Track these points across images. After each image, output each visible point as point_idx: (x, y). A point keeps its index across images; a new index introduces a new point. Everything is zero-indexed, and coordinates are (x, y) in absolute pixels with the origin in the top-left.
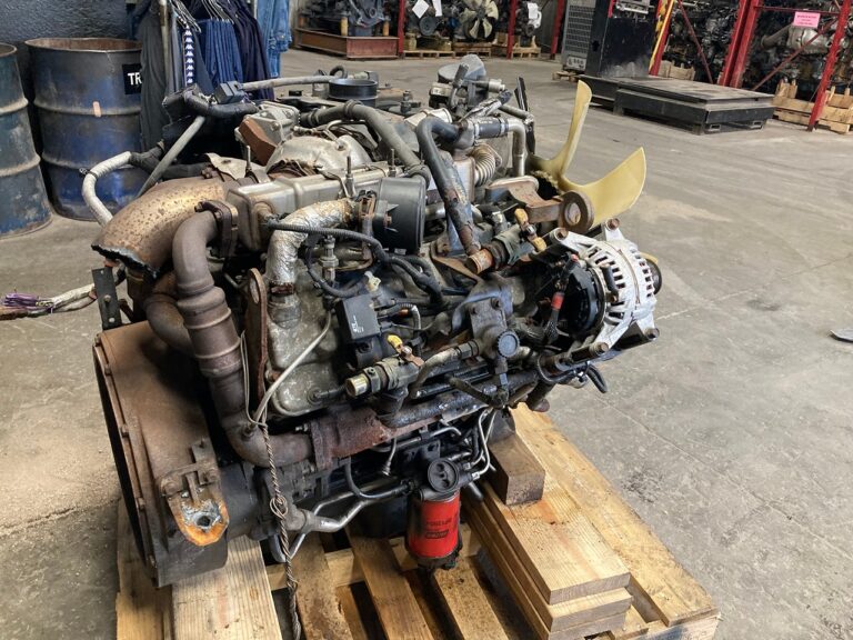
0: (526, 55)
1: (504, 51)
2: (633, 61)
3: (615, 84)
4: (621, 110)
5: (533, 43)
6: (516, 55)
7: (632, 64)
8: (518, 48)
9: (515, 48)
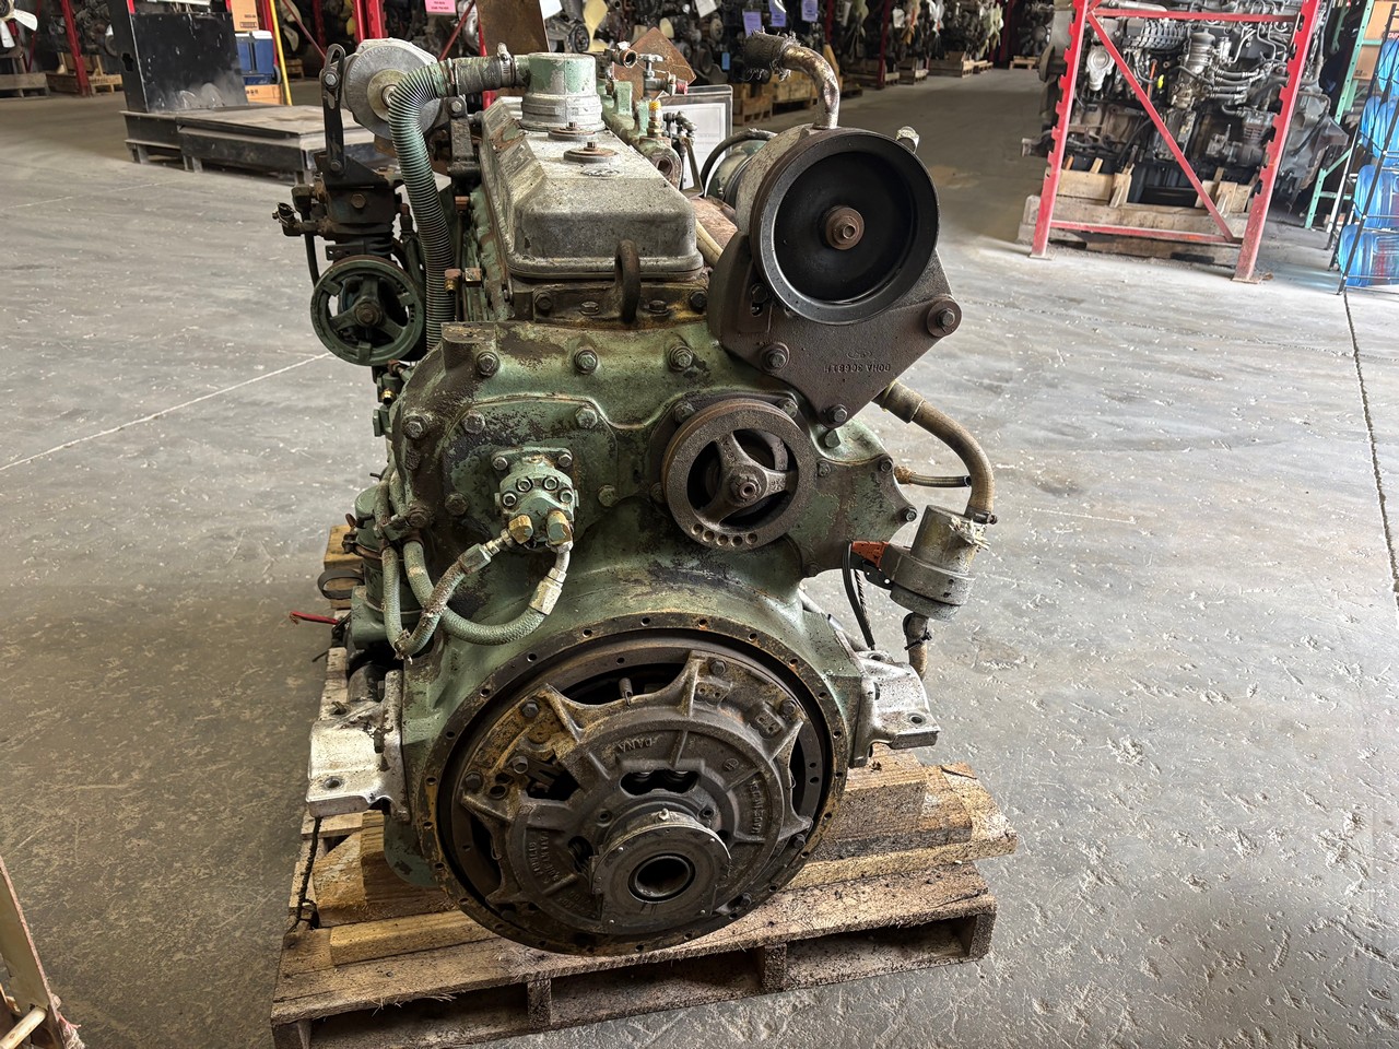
2: (212, 82)
3: (173, 121)
6: (102, 90)
7: (209, 86)
8: (99, 77)
9: (94, 77)
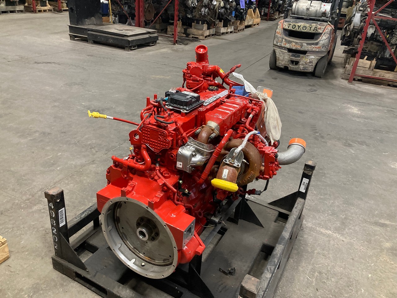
0: (45, 11)
1: (32, 9)
2: (94, 17)
3: (86, 29)
4: (91, 41)
5: (48, 4)
6: (40, 11)
7: (93, 18)
8: (39, 7)
9: (38, 7)
